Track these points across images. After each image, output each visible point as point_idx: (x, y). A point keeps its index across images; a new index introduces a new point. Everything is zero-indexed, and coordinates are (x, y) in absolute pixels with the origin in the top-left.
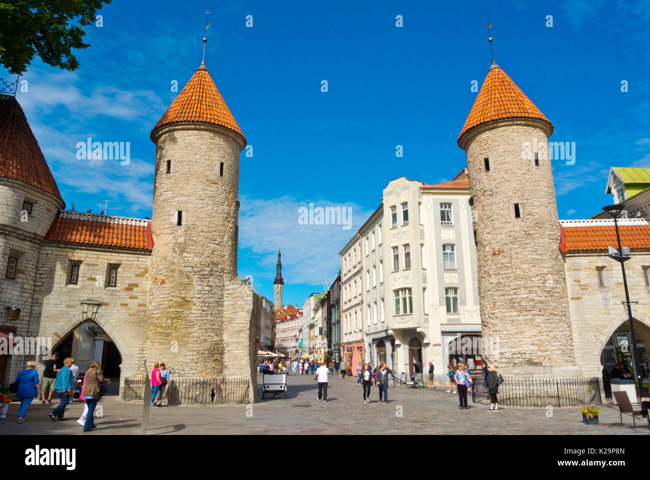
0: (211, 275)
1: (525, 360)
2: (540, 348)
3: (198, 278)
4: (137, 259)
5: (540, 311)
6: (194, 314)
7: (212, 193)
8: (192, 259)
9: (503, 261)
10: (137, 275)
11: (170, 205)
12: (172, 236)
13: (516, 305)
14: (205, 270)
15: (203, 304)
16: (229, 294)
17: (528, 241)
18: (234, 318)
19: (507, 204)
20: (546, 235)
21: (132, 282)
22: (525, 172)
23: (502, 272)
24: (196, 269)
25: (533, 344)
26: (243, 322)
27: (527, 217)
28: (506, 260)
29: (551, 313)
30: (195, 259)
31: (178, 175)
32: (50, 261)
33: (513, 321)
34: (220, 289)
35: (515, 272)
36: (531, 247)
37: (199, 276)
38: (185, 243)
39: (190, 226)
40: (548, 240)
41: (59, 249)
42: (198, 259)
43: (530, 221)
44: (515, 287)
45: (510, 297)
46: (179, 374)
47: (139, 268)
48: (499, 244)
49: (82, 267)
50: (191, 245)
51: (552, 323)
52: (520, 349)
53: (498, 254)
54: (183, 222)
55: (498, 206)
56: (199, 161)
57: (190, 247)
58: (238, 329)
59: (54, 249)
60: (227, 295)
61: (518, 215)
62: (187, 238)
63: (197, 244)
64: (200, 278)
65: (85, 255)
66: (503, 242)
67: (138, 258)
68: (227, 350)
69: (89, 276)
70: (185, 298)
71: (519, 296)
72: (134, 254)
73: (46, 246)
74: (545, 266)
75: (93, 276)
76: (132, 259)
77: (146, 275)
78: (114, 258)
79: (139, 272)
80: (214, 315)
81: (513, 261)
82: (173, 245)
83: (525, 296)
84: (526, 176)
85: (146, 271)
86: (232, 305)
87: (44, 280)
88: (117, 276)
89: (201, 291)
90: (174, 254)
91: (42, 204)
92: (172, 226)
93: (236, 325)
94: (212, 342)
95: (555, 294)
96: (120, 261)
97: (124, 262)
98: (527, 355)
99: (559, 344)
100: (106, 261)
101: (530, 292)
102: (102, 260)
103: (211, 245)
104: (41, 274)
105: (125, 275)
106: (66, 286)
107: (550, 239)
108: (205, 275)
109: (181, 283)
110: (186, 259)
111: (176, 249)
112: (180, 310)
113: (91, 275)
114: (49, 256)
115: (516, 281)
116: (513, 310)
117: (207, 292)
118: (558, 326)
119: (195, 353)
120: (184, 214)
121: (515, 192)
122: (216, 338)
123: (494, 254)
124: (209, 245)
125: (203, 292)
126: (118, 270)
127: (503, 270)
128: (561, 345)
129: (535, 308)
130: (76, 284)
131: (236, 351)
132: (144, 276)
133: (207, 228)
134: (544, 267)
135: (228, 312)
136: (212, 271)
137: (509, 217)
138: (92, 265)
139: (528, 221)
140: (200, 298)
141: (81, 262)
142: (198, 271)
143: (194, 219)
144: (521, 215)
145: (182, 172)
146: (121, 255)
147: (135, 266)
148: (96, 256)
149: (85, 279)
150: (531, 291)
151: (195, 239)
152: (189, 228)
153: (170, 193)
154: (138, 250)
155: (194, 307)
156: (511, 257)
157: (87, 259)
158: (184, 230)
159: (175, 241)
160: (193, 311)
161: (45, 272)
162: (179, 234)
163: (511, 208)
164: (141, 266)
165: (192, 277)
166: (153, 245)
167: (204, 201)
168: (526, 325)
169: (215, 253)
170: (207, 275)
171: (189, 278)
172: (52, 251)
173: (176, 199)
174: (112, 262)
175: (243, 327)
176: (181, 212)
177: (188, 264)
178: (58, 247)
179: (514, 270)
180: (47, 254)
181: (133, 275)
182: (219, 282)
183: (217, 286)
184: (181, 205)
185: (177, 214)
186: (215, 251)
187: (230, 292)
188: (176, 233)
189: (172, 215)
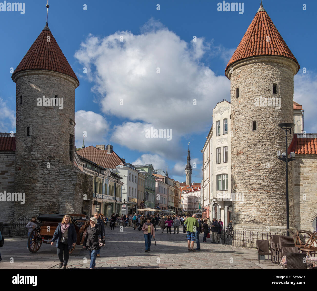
1: (252, 220)
2: (262, 213)
5: (265, 191)
6: (38, 186)
7: (49, 115)
8: (37, 155)
9: (242, 158)
11: (22, 124)
12: (24, 142)
13: (249, 186)
14: (45, 161)
15: (44, 181)
16: (62, 174)
17: (260, 146)
18: (65, 188)
19: (248, 121)
21: (4, 170)
23: (241, 165)
24: (39, 161)
25: (257, 211)
26: (71, 190)
27: (261, 130)
28: (244, 158)
31: (26, 105)
34: (57, 172)
35: (250, 166)
36: (262, 150)
38: (32, 146)
39: (35, 136)
42: (40, 155)
43: (264, 132)
44: (249, 175)
45: (245, 181)
47: (8, 162)
48: (241, 147)
50: (36, 147)
52: (249, 213)
53: (240, 154)
54: (31, 134)
55: (242, 122)
57: (35, 148)
58: (68, 194)
60: (61, 175)
61: (254, 128)
62: (33, 143)
63: (39, 146)
64: (41, 166)
66: (243, 146)
67: (7, 156)
68: (61, 206)
70: (32, 178)
71: (251, 181)
72: (4, 154)
76: (3, 157)
79: (8, 164)
80: (52, 187)
81: (249, 159)
82: (25, 147)
83: (255, 181)
89: (43, 173)
90: (25, 153)
92: (24, 136)
93: (67, 192)
94: (50, 201)
98: (253, 217)
101: (258, 179)
109: (30, 169)
110: (32, 155)
111: (27, 150)
112: (29, 184)
115: (250, 171)
116: (247, 189)
117: (47, 174)
119: (38, 208)
120: (31, 128)
121: (254, 112)
122: (53, 200)
123: (238, 154)
125: (45, 174)
127: (242, 164)
129: (261, 189)
135: (61, 185)
136: (50, 161)
137: (248, 130)
139: (261, 133)
140: (42, 177)
142: (41, 162)
143: (37, 132)
144: (257, 129)
145: (28, 103)
147: (5, 161)
151: (38, 143)
153: (22, 116)
154: (6, 151)
155: (39, 183)
156: (248, 156)
158: (31, 138)
159: (25, 145)
162: (28, 141)
163: (250, 124)
165: (36, 165)
167: (44, 120)
168: (255, 199)
171: (34, 166)
173: (26, 120)
175: (71, 193)
176: (29, 127)
177: (34, 158)
179: (249, 164)
181: (5, 166)
182: (56, 168)
183: (54, 170)
184: (29, 124)
185: (26, 129)
186: (52, 150)
187: (63, 173)
188: (26, 140)
189: (24, 130)
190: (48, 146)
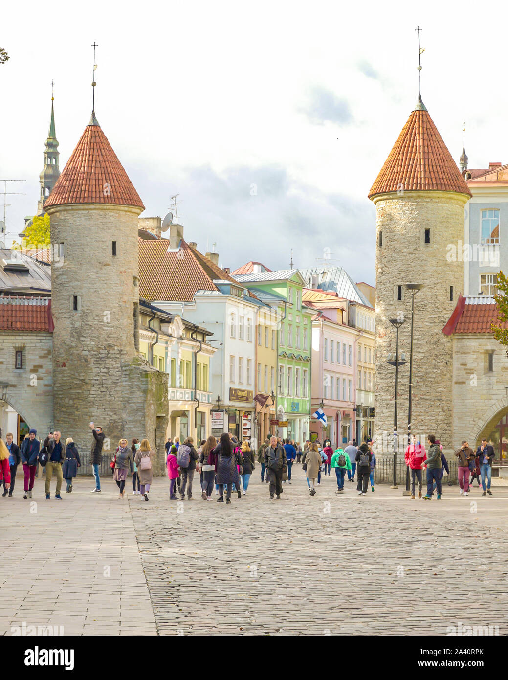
0: (108, 358)
3: (95, 361)
4: (39, 341)
6: (93, 395)
7: (105, 276)
8: (89, 343)
9: (385, 344)
10: (41, 357)
11: (65, 289)
12: (69, 320)
13: (390, 389)
14: (102, 354)
15: (101, 386)
16: (125, 375)
17: (406, 325)
18: (131, 398)
19: (391, 285)
20: (427, 318)
21: (37, 364)
22: (411, 251)
24: (92, 352)
26: (139, 401)
27: (408, 300)
28: (387, 344)
29: (421, 398)
30: (92, 343)
31: (71, 260)
33: (387, 404)
34: (118, 371)
36: (408, 332)
37: (95, 359)
38: (82, 327)
40: (428, 324)
42: (94, 343)
45: (387, 381)
46: (82, 448)
48: (383, 327)
51: (421, 408)
53: (382, 337)
54: (79, 307)
55: (385, 286)
57: (87, 331)
58: (135, 408)
60: (125, 376)
61: (399, 298)
63: (93, 328)
64: (97, 361)
66: (386, 324)
67: (40, 339)
68: (127, 428)
70: (84, 380)
71: (394, 381)
72: (36, 336)
74: (421, 351)
75: (0, 360)
76: (35, 341)
77: (50, 357)
78: (19, 341)
79: (42, 353)
80: (112, 395)
81: (391, 345)
82: (71, 329)
84: (412, 256)
85: (49, 352)
86: (129, 385)
88: (23, 358)
89: (99, 373)
90: (72, 339)
92: (69, 311)
93: (133, 405)
94: (111, 420)
95: (429, 379)
96: (24, 344)
97: (29, 345)
99: (427, 427)
100: (11, 345)
102: (7, 344)
103: (107, 328)
105: (30, 357)
107: (431, 323)
108: (102, 357)
110: (83, 343)
111: (74, 333)
112: (80, 391)
116: (389, 394)
117: (104, 374)
118: (428, 410)
120: (79, 298)
121: (400, 272)
122: (115, 417)
125: (101, 374)
126: (23, 353)
127: (385, 354)
128: (428, 429)
129: (406, 393)
131: (134, 429)
132: (47, 357)
133: (101, 312)
134: (419, 352)
135: (126, 392)
136: (109, 353)
137: (392, 299)
139: (408, 304)
140: (97, 380)
142: (95, 355)
143: (89, 304)
144: (403, 298)
145: (74, 255)
146: (24, 337)
147: (38, 348)
148: (2, 341)
150: (404, 376)
151: (90, 323)
152: (84, 312)
153: (65, 277)
154: (40, 331)
155: (93, 389)
156: (391, 341)
158: (80, 315)
159: (72, 326)
160: (92, 392)
162: (76, 319)
163: (394, 290)
164: (43, 347)
165: (89, 360)
166: (54, 328)
167: (98, 285)
169: (110, 336)
170: (104, 358)
171: (86, 360)
173: (71, 284)
174: (17, 345)
175: (140, 406)
176: (77, 296)
177: (85, 348)
181: (37, 357)
182: (116, 364)
183: (114, 368)
184: (76, 290)
185: (72, 299)
186: (110, 334)
187: (127, 373)
188: (73, 318)
189: (69, 300)
190: (104, 328)
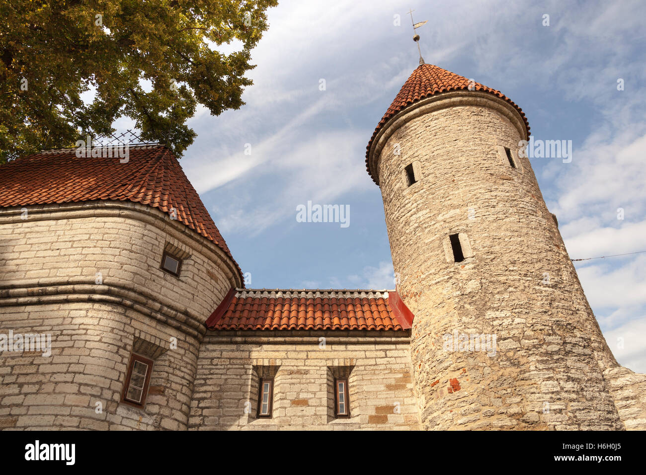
0: (567, 353)
3: (538, 361)
4: (382, 354)
7: (508, 194)
8: (510, 320)
10: (389, 387)
12: (449, 284)
14: (550, 343)
21: (383, 403)
24: (526, 342)
30: (517, 320)
31: (431, 180)
32: (217, 371)
37: (540, 359)
38: (484, 290)
39: (484, 256)
41: (234, 347)
42: (523, 321)
47: (391, 371)
49: (278, 379)
50: (498, 293)
54: (467, 252)
56: (464, 149)
57: (497, 296)
59: (223, 347)
62: (484, 281)
63: (511, 289)
64: (542, 362)
65: (283, 354)
67: (385, 351)
69: (292, 396)
70: (523, 414)
72: (376, 343)
73: (209, 343)
75: (303, 396)
76: (373, 354)
77: (409, 386)
78: (339, 355)
79: (392, 379)
82: (457, 300)
85: (407, 376)
87: (205, 412)
88: (350, 393)
89: (558, 393)
90: (464, 319)
91: (199, 261)
92: (444, 266)
96: (352, 359)
97: (359, 363)
100: (324, 363)
102: (315, 362)
103: (542, 288)
104: (200, 400)
105: (365, 388)
106: (249, 422)
108: (553, 353)
109: (501, 380)
110: (495, 323)
111: (467, 306)
113: (298, 394)
114: (215, 361)
117: (574, 396)
120: (462, 238)
124: (537, 287)
125: (564, 395)
126: (350, 380)
130: (269, 416)
132: (404, 387)
133: (520, 255)
136: (565, 343)
138: (299, 372)
140: (560, 411)
141: (276, 369)
142: (534, 346)
143: (488, 243)
145: (437, 172)
146: (350, 347)
147: (382, 367)
148: (304, 355)
149: (287, 403)
151: (502, 279)
152: (481, 260)
153: (424, 212)
154: (382, 332)
157: (286, 362)
158: (472, 266)
159: (459, 293)
161: (209, 395)
162: (465, 276)
164: (393, 367)
165: (523, 361)
166: (410, 317)
167: (497, 209)
169: (555, 304)
170: (557, 352)
172: (221, 351)
173: (440, 218)
174: (336, 364)
176: (457, 235)
177: (504, 334)
178: (231, 343)
180: (212, 359)
181: (382, 388)
184: (453, 224)
185: (447, 242)
188: (458, 276)
189: (440, 245)
